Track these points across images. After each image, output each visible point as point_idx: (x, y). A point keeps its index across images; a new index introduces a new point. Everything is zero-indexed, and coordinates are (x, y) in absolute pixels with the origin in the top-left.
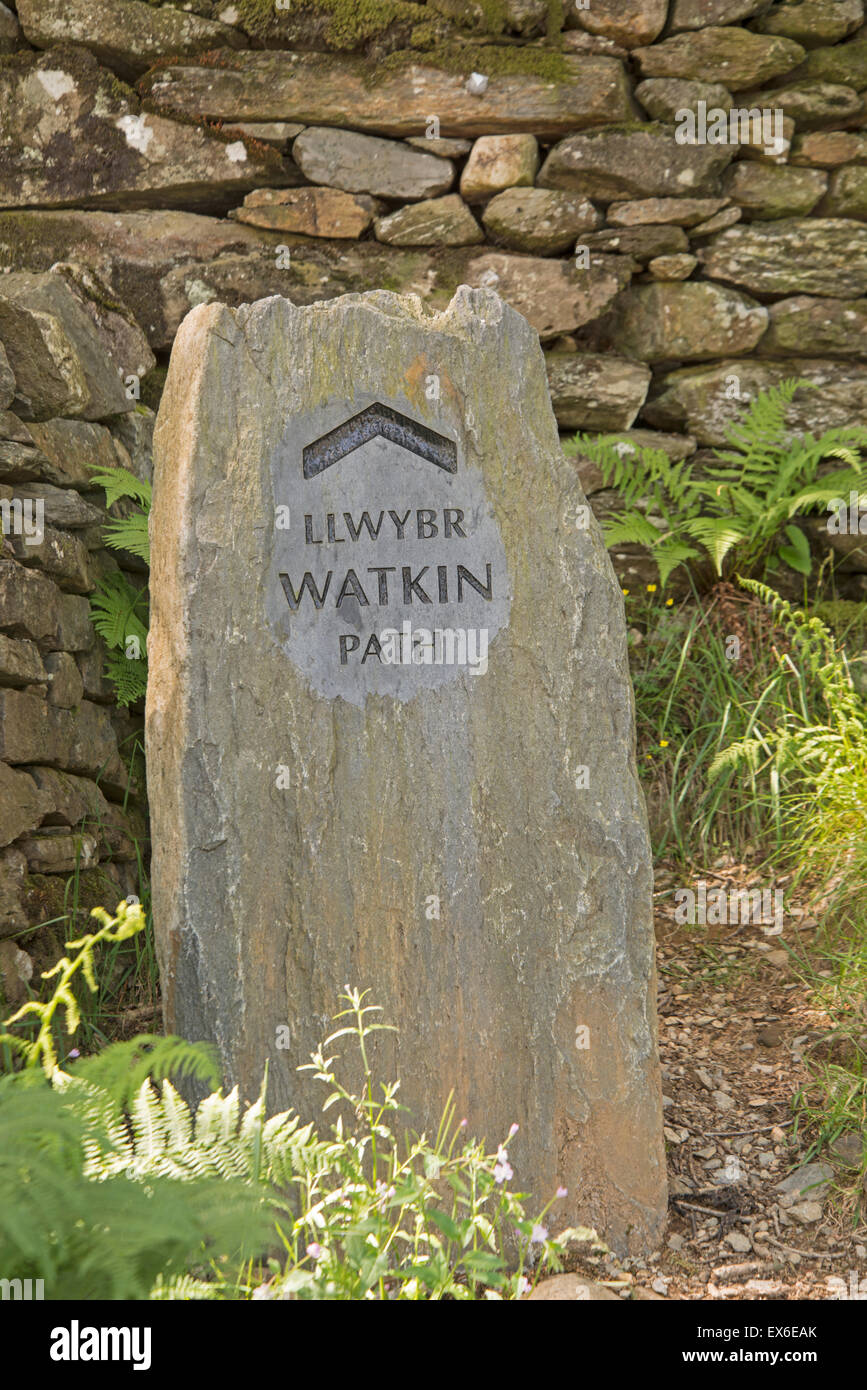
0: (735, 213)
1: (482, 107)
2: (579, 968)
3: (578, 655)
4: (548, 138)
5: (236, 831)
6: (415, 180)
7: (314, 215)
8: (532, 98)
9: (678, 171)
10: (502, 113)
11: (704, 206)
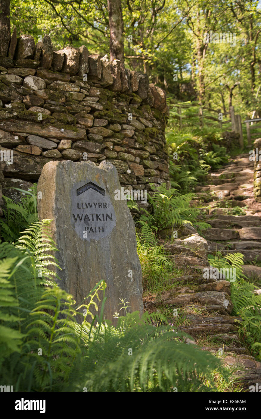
0: (105, 157)
1: (63, 134)
2: (132, 292)
3: (129, 231)
4: (74, 141)
5: (67, 267)
6: (50, 146)
7: (31, 150)
8: (72, 134)
9: (96, 149)
10: (66, 136)
11: (100, 155)
